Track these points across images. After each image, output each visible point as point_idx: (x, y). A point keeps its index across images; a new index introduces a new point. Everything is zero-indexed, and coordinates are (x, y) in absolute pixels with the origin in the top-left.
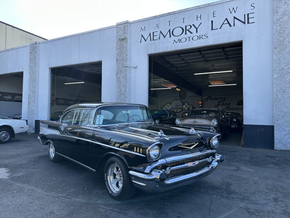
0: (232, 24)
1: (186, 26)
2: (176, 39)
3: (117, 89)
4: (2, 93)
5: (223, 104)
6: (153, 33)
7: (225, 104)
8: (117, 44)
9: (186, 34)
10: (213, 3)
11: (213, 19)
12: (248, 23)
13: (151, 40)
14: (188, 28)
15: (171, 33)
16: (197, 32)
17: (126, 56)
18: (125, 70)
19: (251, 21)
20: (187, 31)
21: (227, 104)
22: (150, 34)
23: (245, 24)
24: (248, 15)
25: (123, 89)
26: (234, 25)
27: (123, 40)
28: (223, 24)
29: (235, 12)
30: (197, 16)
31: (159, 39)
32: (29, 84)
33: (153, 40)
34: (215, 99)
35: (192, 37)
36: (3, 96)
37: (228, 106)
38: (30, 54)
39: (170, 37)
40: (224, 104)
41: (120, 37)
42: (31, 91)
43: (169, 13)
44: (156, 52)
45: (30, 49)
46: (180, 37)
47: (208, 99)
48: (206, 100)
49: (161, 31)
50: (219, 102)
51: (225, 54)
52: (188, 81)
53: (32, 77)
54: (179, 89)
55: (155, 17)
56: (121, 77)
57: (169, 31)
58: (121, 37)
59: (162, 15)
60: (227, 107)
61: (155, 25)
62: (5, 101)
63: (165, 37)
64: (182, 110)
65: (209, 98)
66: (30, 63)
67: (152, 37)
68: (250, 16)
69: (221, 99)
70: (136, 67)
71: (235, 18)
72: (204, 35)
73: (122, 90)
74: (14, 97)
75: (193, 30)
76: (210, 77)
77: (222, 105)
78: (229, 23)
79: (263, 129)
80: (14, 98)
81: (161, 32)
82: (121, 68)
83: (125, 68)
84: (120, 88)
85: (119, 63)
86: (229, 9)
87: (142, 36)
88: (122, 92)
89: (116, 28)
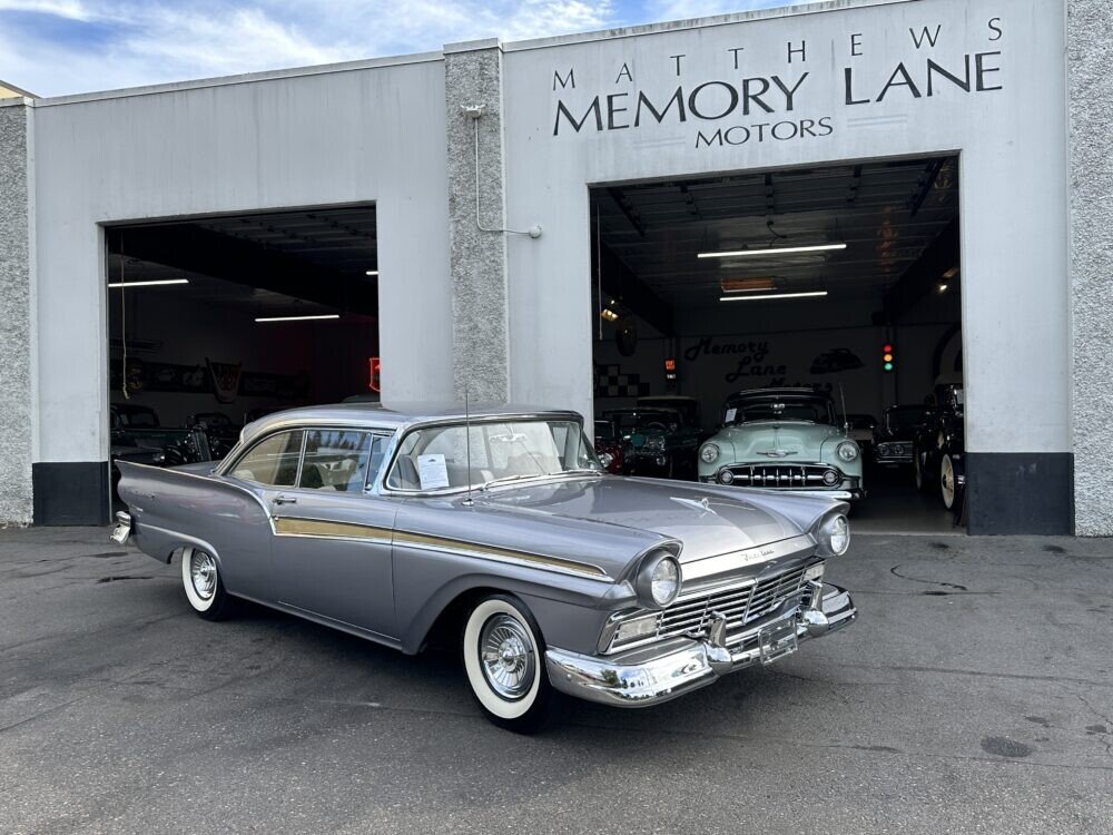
0: (923, 90)
1: (746, 82)
2: (709, 129)
3: (459, 321)
6: (610, 98)
7: (767, 368)
8: (450, 136)
9: (746, 111)
11: (853, 63)
12: (980, 87)
13: (600, 127)
14: (755, 88)
15: (686, 104)
16: (790, 107)
17: (493, 188)
18: (492, 243)
19: (988, 79)
20: (752, 103)
21: (772, 368)
22: (596, 103)
23: (968, 91)
24: (979, 57)
25: (483, 324)
26: (930, 94)
27: (478, 119)
28: (889, 84)
29: (932, 45)
30: (789, 44)
31: (637, 124)
33: (611, 127)
34: (728, 352)
35: (772, 127)
37: (778, 377)
39: (683, 118)
40: (762, 371)
41: (469, 109)
43: (677, 23)
44: (622, 178)
46: (724, 124)
47: (698, 348)
48: (691, 354)
49: (641, 93)
50: (742, 364)
55: (617, 35)
56: (474, 272)
57: (679, 94)
58: (474, 108)
59: (644, 28)
60: (774, 380)
61: (619, 67)
63: (660, 118)
65: (703, 347)
67: (605, 114)
68: (987, 63)
69: (748, 349)
70: (535, 230)
71: (931, 65)
72: (816, 123)
73: (480, 325)
75: (775, 97)
77: (753, 374)
78: (909, 82)
79: (1034, 466)
81: (642, 96)
82: (474, 234)
83: (492, 238)
84: (471, 320)
85: (464, 217)
86: (911, 30)
87: (561, 106)
88: (482, 336)
89: (443, 64)
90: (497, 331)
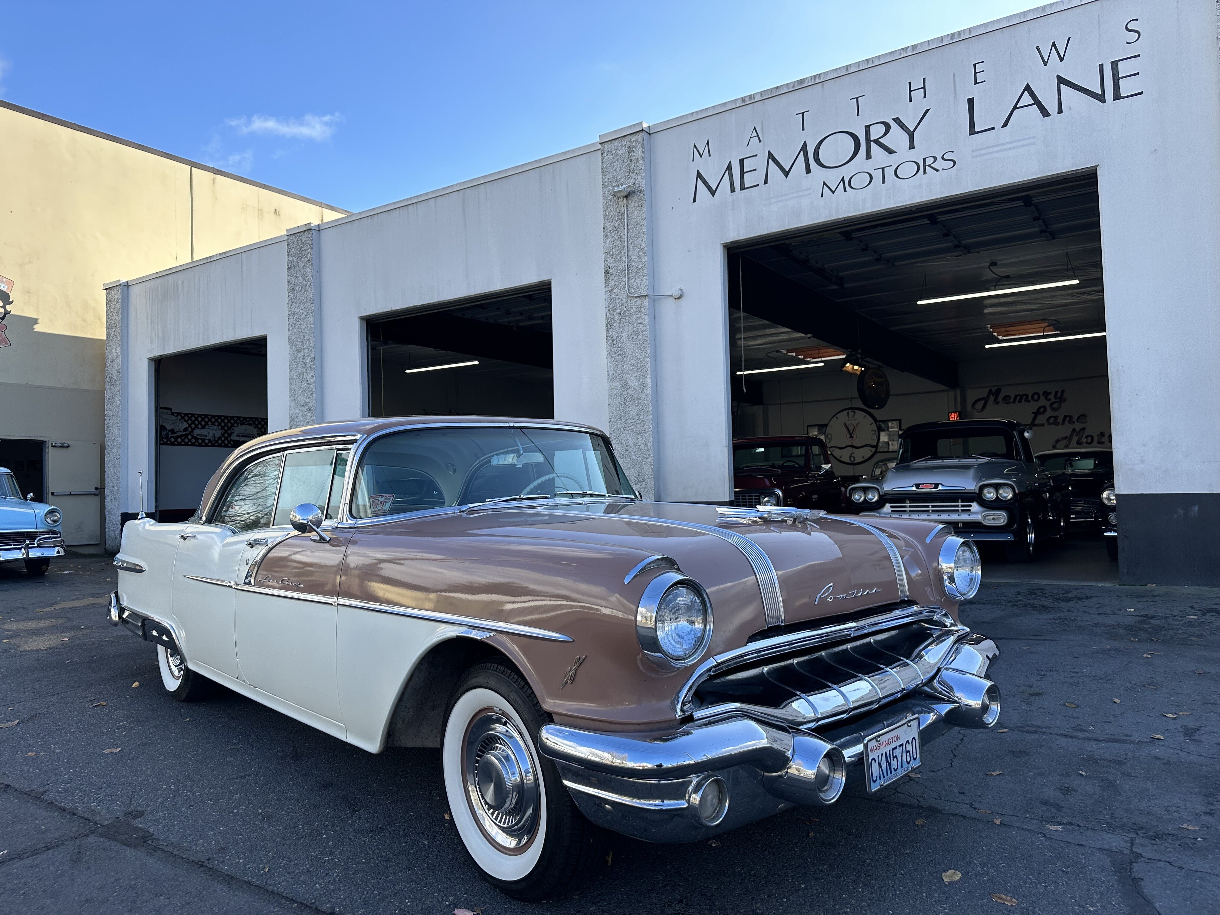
0: (1051, 106)
1: (868, 128)
2: (833, 177)
3: (612, 380)
4: (190, 418)
5: (1056, 417)
6: (742, 161)
7: (1065, 417)
8: (605, 216)
9: (868, 156)
10: (970, 30)
11: (976, 92)
12: (1117, 96)
13: (733, 190)
14: (877, 132)
15: (811, 157)
16: (912, 146)
17: (639, 257)
18: (639, 307)
19: (1126, 88)
20: (873, 146)
21: (1071, 417)
22: (729, 168)
23: (1104, 102)
24: (1115, 65)
26: (1060, 111)
27: (627, 196)
28: (1015, 108)
29: (1062, 59)
30: (910, 83)
31: (766, 182)
32: (291, 379)
33: (743, 188)
34: (1020, 401)
35: (894, 168)
36: (193, 429)
37: (1078, 426)
38: (289, 268)
39: (808, 171)
40: (1060, 420)
41: (616, 189)
42: (298, 404)
43: (801, 81)
44: (753, 235)
45: (288, 253)
46: (846, 172)
47: (986, 400)
49: (770, 153)
50: (1036, 414)
51: (1035, 219)
52: (892, 329)
53: (300, 355)
54: (856, 367)
55: (747, 101)
56: (625, 335)
57: (804, 148)
58: (621, 188)
59: (771, 90)
60: (1074, 430)
61: (749, 131)
62: (200, 445)
63: (786, 174)
64: (875, 452)
65: (992, 398)
66: (291, 303)
67: (737, 176)
68: (1123, 71)
69: (1042, 398)
70: (677, 294)
71: (1061, 80)
72: (939, 158)
73: (629, 382)
74: (229, 428)
75: (897, 138)
76: (986, 311)
77: (1050, 424)
78: (1037, 102)
79: (1196, 508)
80: (230, 435)
81: (771, 156)
82: (624, 301)
83: (639, 303)
84: (622, 378)
85: (616, 286)
86: (1038, 48)
87: (699, 175)
88: (631, 391)
89: (600, 152)
90: (643, 387)
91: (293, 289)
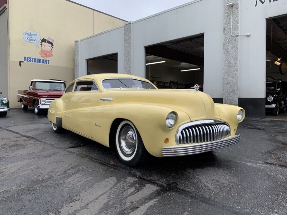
3: (225, 61)
8: (224, 12)
17: (236, 24)
18: (235, 39)
25: (232, 61)
27: (232, 6)
38: (124, 34)
41: (228, 4)
44: (277, 15)
45: (124, 30)
53: (127, 57)
56: (230, 48)
58: (230, 4)
66: (125, 44)
70: (248, 34)
73: (231, 62)
82: (230, 37)
83: (235, 38)
84: (228, 60)
85: (227, 33)
88: (231, 65)
90: (236, 63)
91: (126, 40)
